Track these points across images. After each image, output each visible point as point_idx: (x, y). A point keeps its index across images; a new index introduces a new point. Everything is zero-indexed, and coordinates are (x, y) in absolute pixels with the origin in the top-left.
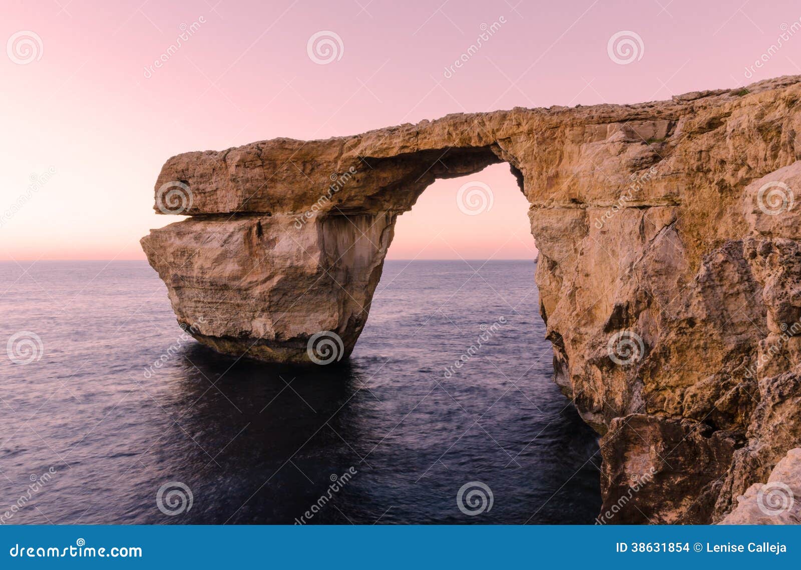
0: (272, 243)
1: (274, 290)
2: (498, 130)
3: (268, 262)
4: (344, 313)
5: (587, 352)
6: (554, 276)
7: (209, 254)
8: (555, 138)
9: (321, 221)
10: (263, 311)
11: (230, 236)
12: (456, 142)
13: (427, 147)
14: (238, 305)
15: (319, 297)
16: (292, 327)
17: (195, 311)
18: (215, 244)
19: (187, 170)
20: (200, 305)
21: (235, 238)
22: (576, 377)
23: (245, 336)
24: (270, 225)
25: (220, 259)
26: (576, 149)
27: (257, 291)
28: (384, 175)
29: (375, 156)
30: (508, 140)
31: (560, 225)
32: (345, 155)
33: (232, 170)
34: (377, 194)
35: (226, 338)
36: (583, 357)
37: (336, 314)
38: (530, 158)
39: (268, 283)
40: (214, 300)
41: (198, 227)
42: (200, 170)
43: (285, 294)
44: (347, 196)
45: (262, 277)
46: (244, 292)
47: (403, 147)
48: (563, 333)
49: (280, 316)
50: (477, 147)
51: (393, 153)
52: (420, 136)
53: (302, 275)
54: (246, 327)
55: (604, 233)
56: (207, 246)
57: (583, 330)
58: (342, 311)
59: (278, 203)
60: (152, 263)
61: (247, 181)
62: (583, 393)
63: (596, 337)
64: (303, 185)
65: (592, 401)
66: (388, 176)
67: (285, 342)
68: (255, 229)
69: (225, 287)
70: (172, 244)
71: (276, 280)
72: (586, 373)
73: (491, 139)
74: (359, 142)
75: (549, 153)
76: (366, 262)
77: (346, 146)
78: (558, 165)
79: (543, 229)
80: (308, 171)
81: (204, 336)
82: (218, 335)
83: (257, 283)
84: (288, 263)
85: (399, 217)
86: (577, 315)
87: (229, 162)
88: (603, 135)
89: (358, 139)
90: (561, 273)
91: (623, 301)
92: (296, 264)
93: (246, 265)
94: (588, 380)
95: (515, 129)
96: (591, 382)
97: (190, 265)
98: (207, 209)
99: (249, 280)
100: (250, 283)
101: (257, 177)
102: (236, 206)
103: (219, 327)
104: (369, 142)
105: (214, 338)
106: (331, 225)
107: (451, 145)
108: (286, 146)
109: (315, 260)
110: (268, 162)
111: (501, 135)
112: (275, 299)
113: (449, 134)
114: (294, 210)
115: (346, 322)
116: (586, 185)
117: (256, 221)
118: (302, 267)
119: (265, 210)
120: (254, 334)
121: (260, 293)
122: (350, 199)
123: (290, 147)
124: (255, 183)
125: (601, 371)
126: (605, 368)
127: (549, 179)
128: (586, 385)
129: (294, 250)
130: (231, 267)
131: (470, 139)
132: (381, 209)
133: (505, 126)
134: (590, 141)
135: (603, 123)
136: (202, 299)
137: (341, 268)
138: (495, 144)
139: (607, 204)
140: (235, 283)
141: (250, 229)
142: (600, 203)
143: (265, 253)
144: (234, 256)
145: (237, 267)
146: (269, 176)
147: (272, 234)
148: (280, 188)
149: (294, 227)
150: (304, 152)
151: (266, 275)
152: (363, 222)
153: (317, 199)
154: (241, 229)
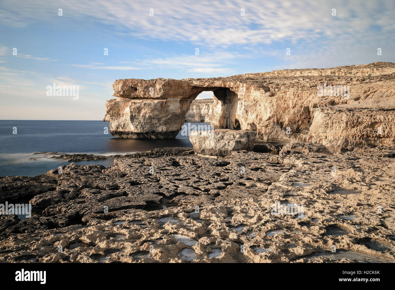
0: (169, 106)
1: (168, 119)
3: (167, 111)
9: (180, 101)
10: (164, 124)
12: (223, 86)
15: (177, 121)
16: (170, 129)
17: (137, 126)
19: (137, 84)
20: (141, 123)
21: (158, 105)
23: (153, 132)
24: (168, 101)
25: (153, 110)
26: (255, 91)
27: (164, 119)
29: (199, 86)
32: (188, 85)
34: (191, 95)
35: (147, 133)
36: (260, 126)
39: (167, 117)
40: (147, 122)
43: (170, 120)
44: (186, 95)
45: (164, 115)
47: (208, 85)
49: (167, 126)
50: (227, 87)
51: (205, 86)
53: (176, 115)
54: (155, 129)
55: (265, 106)
57: (261, 121)
59: (170, 96)
60: (109, 112)
63: (264, 122)
64: (177, 92)
65: (261, 133)
67: (167, 133)
69: (153, 118)
71: (169, 116)
73: (232, 86)
78: (250, 94)
80: (179, 88)
83: (163, 117)
84: (173, 112)
87: (157, 84)
91: (270, 116)
92: (175, 112)
93: (160, 112)
97: (139, 112)
98: (146, 96)
99: (161, 116)
102: (160, 96)
103: (146, 130)
108: (175, 82)
109: (179, 111)
110: (170, 85)
114: (174, 98)
117: (165, 100)
119: (166, 97)
120: (157, 131)
121: (165, 120)
124: (167, 91)
128: (260, 130)
129: (174, 108)
130: (156, 112)
140: (157, 117)
141: (163, 102)
142: (263, 101)
143: (167, 109)
144: (157, 110)
145: (158, 113)
146: (170, 89)
147: (168, 104)
148: (171, 92)
149: (174, 102)
150: (179, 83)
151: (166, 115)
152: (185, 101)
153: (179, 95)
154: (159, 102)
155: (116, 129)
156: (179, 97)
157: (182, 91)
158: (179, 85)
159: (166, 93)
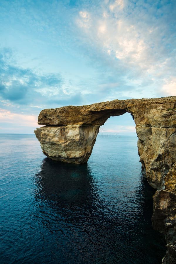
0: (67, 133)
1: (67, 145)
2: (128, 105)
3: (65, 138)
4: (85, 152)
5: (151, 166)
6: (142, 144)
7: (51, 135)
8: (143, 108)
9: (80, 127)
10: (65, 150)
11: (56, 131)
13: (108, 109)
14: (58, 149)
15: (79, 147)
16: (72, 155)
17: (47, 150)
18: (53, 133)
19: (46, 113)
20: (49, 148)
21: (58, 131)
22: (148, 173)
23: (60, 157)
24: (67, 128)
25: (54, 137)
26: (149, 111)
27: (63, 145)
28: (97, 115)
29: (95, 111)
30: (130, 108)
31: (144, 131)
32: (86, 110)
33: (58, 114)
34: (95, 120)
35: (55, 157)
36: (150, 167)
37: (83, 152)
38: (136, 113)
39: (66, 143)
40: (52, 147)
41: (48, 128)
42: (49, 114)
43: (70, 146)
44: (87, 121)
45: (64, 142)
46: (60, 145)
48: (144, 161)
49: (68, 152)
50: (122, 109)
51: (99, 110)
52: (106, 106)
53: (75, 141)
54: (60, 154)
55: (156, 134)
56: (51, 133)
57: (150, 160)
58: (85, 151)
59: (69, 122)
60: (37, 137)
61: (61, 117)
62: (149, 177)
63: (153, 162)
64: (75, 118)
65: (152, 179)
66: (97, 116)
67: (70, 159)
68: (63, 129)
69: (55, 144)
70: (42, 132)
71: (68, 142)
72: (151, 172)
74: (90, 107)
75: (141, 111)
76: (92, 138)
77: (87, 108)
78: (144, 115)
79: (139, 132)
80: (77, 114)
81: (49, 156)
82: (53, 156)
84: (71, 138)
85: (100, 127)
86: (148, 156)
87: (57, 112)
88: (156, 107)
89: (90, 106)
90: (144, 144)
91: (161, 153)
92: (73, 138)
93: (60, 139)
94: (151, 174)
95: (132, 105)
96: (152, 175)
97: (46, 138)
98: (51, 124)
100: (61, 143)
101: (64, 116)
102: (58, 123)
103: (53, 154)
104: (93, 107)
105: (52, 157)
106: (82, 128)
107: (115, 108)
109: (78, 137)
110: (66, 112)
111: (128, 106)
112: (68, 147)
113: (114, 105)
114: (73, 124)
115: (86, 154)
116: (151, 121)
117: (63, 127)
118: (75, 139)
119: (66, 124)
120: (62, 156)
122: (87, 122)
123: (72, 108)
125: (155, 172)
126: (156, 171)
127: (141, 118)
129: (73, 135)
130: (56, 139)
131: (120, 107)
132: (96, 124)
133: (129, 104)
134: (153, 109)
135: (156, 104)
137: (85, 139)
138: (127, 108)
139: (157, 126)
140: (57, 143)
141: (62, 129)
142: (155, 126)
143: (65, 136)
144: (57, 136)
145: (58, 139)
146: (67, 115)
147: (67, 131)
148: (69, 119)
149: (73, 129)
150: (76, 109)
151: (65, 141)
152: (91, 128)
153: (79, 122)
154: (59, 129)
156: (79, 123)
157: (80, 116)
158: (76, 110)
159: (63, 120)
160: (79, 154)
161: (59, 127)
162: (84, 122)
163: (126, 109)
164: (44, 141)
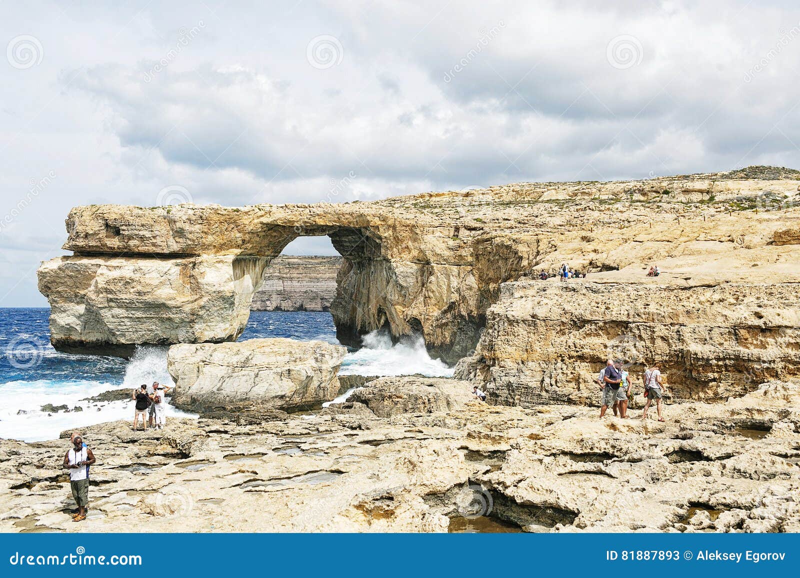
0: (202, 274)
2: (371, 221)
3: (196, 287)
7: (149, 282)
9: (234, 262)
11: (170, 269)
13: (322, 224)
14: (167, 319)
16: (206, 333)
18: (155, 275)
20: (127, 319)
21: (173, 270)
23: (163, 342)
24: (200, 263)
25: (160, 285)
27: (188, 308)
29: (282, 224)
30: (377, 227)
32: (255, 221)
33: (179, 224)
36: (431, 326)
38: (391, 237)
39: (196, 303)
40: (144, 316)
43: (208, 310)
44: (250, 246)
45: (190, 298)
46: (177, 308)
47: (307, 222)
53: (221, 296)
54: (167, 335)
56: (147, 276)
57: (431, 314)
59: (206, 247)
61: (191, 232)
63: (439, 316)
64: (225, 237)
68: (191, 265)
69: (160, 306)
71: (205, 299)
73: (365, 225)
74: (265, 214)
75: (403, 237)
77: (257, 215)
78: (408, 243)
79: (402, 272)
83: (188, 302)
84: (214, 289)
85: (273, 260)
91: (455, 300)
92: (219, 289)
93: (180, 289)
97: (123, 290)
99: (182, 300)
100: (182, 302)
101: (198, 230)
103: (141, 336)
104: (279, 216)
107: (337, 224)
108: (219, 212)
109: (231, 286)
110: (206, 221)
111: (372, 224)
112: (201, 313)
113: (338, 218)
114: (217, 253)
115: (237, 330)
116: (430, 254)
117: (192, 260)
118: (223, 291)
119: (197, 253)
120: (172, 340)
121: (191, 309)
122: (252, 248)
124: (196, 235)
127: (403, 248)
129: (218, 279)
130: (167, 291)
131: (351, 223)
132: (264, 255)
133: (375, 220)
134: (427, 235)
135: (431, 227)
136: (130, 315)
138: (367, 227)
139: (442, 263)
140: (170, 302)
141: (186, 265)
142: (438, 262)
143: (198, 282)
144: (171, 284)
145: (171, 291)
146: (206, 230)
147: (202, 268)
148: (210, 238)
149: (217, 265)
150: (230, 217)
151: (196, 297)
152: (251, 262)
153: (232, 247)
154: (177, 265)
155: (65, 335)
156: (231, 250)
157: (238, 235)
158: (232, 220)
159: (194, 241)
160: (225, 330)
161: (179, 261)
162: (242, 250)
163: (363, 230)
164: (111, 300)
